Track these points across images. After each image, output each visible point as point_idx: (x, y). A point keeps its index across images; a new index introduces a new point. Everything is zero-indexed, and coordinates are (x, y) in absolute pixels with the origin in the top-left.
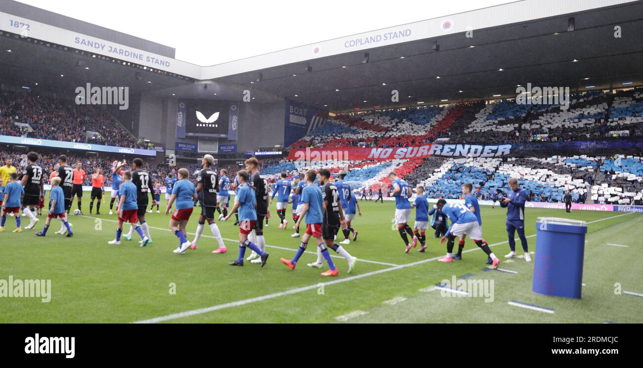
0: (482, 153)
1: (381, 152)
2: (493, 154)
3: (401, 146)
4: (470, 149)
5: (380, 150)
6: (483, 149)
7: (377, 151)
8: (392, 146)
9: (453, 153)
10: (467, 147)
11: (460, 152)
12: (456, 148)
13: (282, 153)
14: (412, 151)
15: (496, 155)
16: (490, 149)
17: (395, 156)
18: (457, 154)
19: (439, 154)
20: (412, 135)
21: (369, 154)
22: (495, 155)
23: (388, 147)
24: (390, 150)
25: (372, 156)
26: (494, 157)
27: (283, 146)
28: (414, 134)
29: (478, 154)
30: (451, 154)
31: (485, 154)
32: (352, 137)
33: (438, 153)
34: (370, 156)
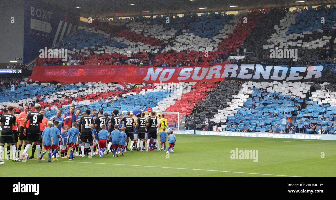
0: (288, 75)
1: (161, 73)
2: (301, 78)
3: (185, 66)
4: (272, 71)
5: (158, 70)
6: (289, 71)
7: (154, 71)
8: (173, 66)
9: (251, 75)
10: (269, 68)
11: (261, 74)
12: (255, 69)
13: (23, 71)
14: (200, 72)
15: (305, 78)
16: (297, 72)
17: (179, 78)
18: (257, 76)
19: (235, 77)
20: (197, 50)
21: (145, 76)
22: (303, 78)
23: (169, 66)
24: (172, 71)
25: (149, 78)
26: (302, 81)
27: (22, 62)
28: (200, 50)
29: (283, 77)
30: (249, 76)
31: (291, 78)
32: (118, 52)
33: (234, 75)
34: (147, 79)
